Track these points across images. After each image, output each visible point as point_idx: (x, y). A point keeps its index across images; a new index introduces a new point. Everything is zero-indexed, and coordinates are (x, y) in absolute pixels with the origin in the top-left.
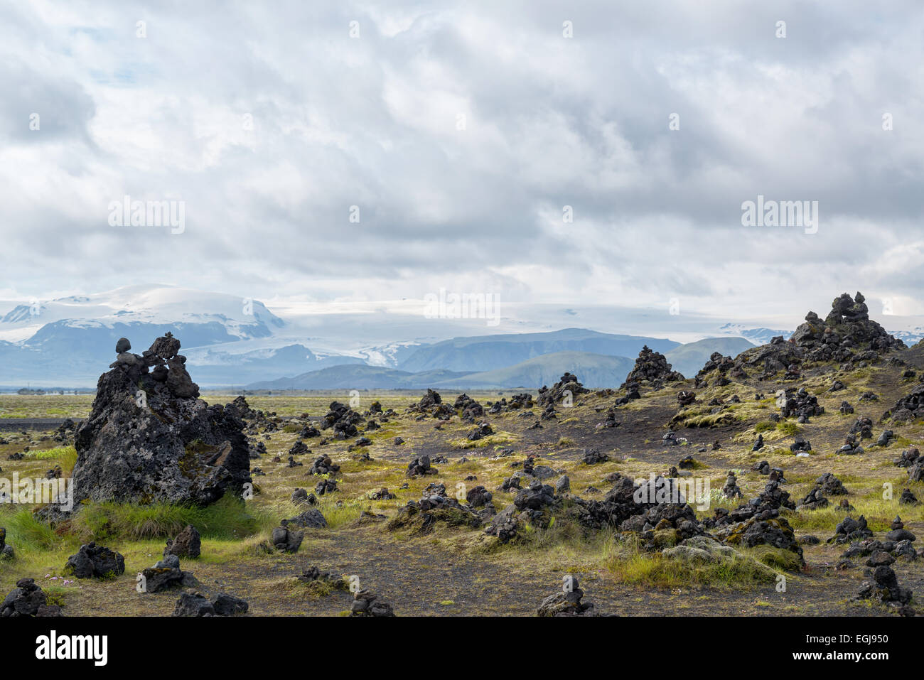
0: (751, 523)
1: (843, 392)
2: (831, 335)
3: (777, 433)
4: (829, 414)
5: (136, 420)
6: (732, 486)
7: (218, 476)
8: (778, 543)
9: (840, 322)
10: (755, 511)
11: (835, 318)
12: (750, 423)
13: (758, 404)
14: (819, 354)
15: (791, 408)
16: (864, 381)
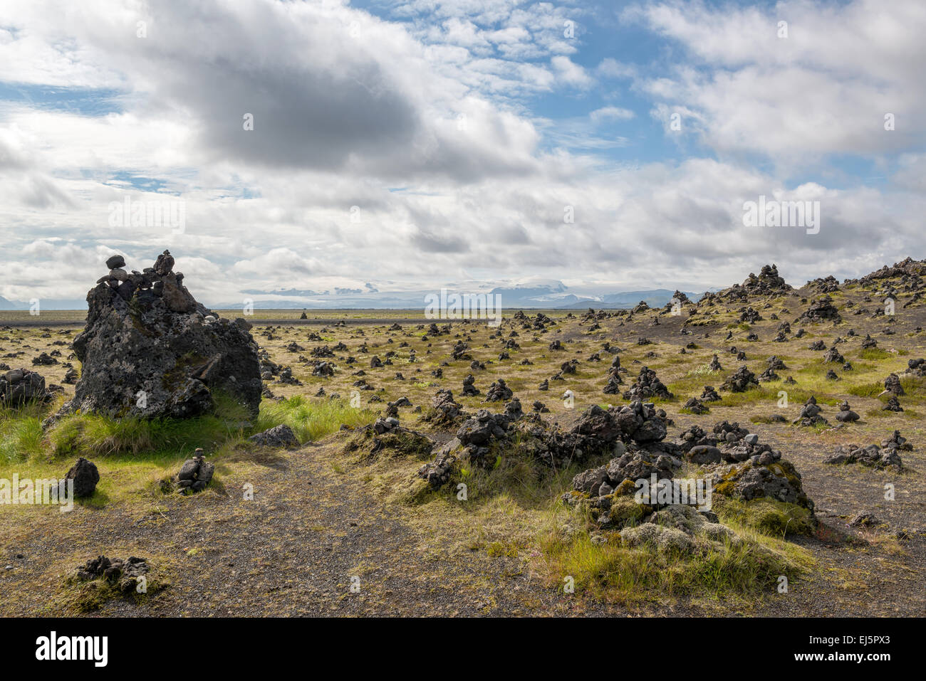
0: (747, 469)
1: (771, 309)
2: (762, 283)
3: (738, 329)
4: (764, 320)
5: (119, 334)
6: (716, 362)
7: (192, 390)
8: (782, 497)
9: (765, 278)
10: (751, 451)
11: (763, 276)
12: (725, 324)
13: (728, 314)
14: (757, 292)
15: (745, 317)
16: (781, 304)
